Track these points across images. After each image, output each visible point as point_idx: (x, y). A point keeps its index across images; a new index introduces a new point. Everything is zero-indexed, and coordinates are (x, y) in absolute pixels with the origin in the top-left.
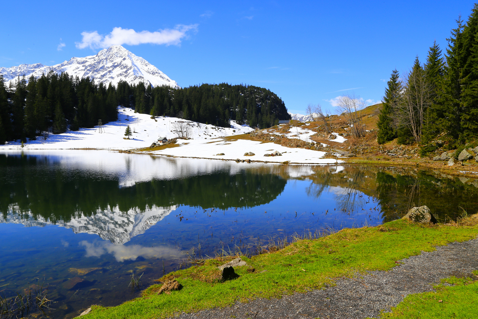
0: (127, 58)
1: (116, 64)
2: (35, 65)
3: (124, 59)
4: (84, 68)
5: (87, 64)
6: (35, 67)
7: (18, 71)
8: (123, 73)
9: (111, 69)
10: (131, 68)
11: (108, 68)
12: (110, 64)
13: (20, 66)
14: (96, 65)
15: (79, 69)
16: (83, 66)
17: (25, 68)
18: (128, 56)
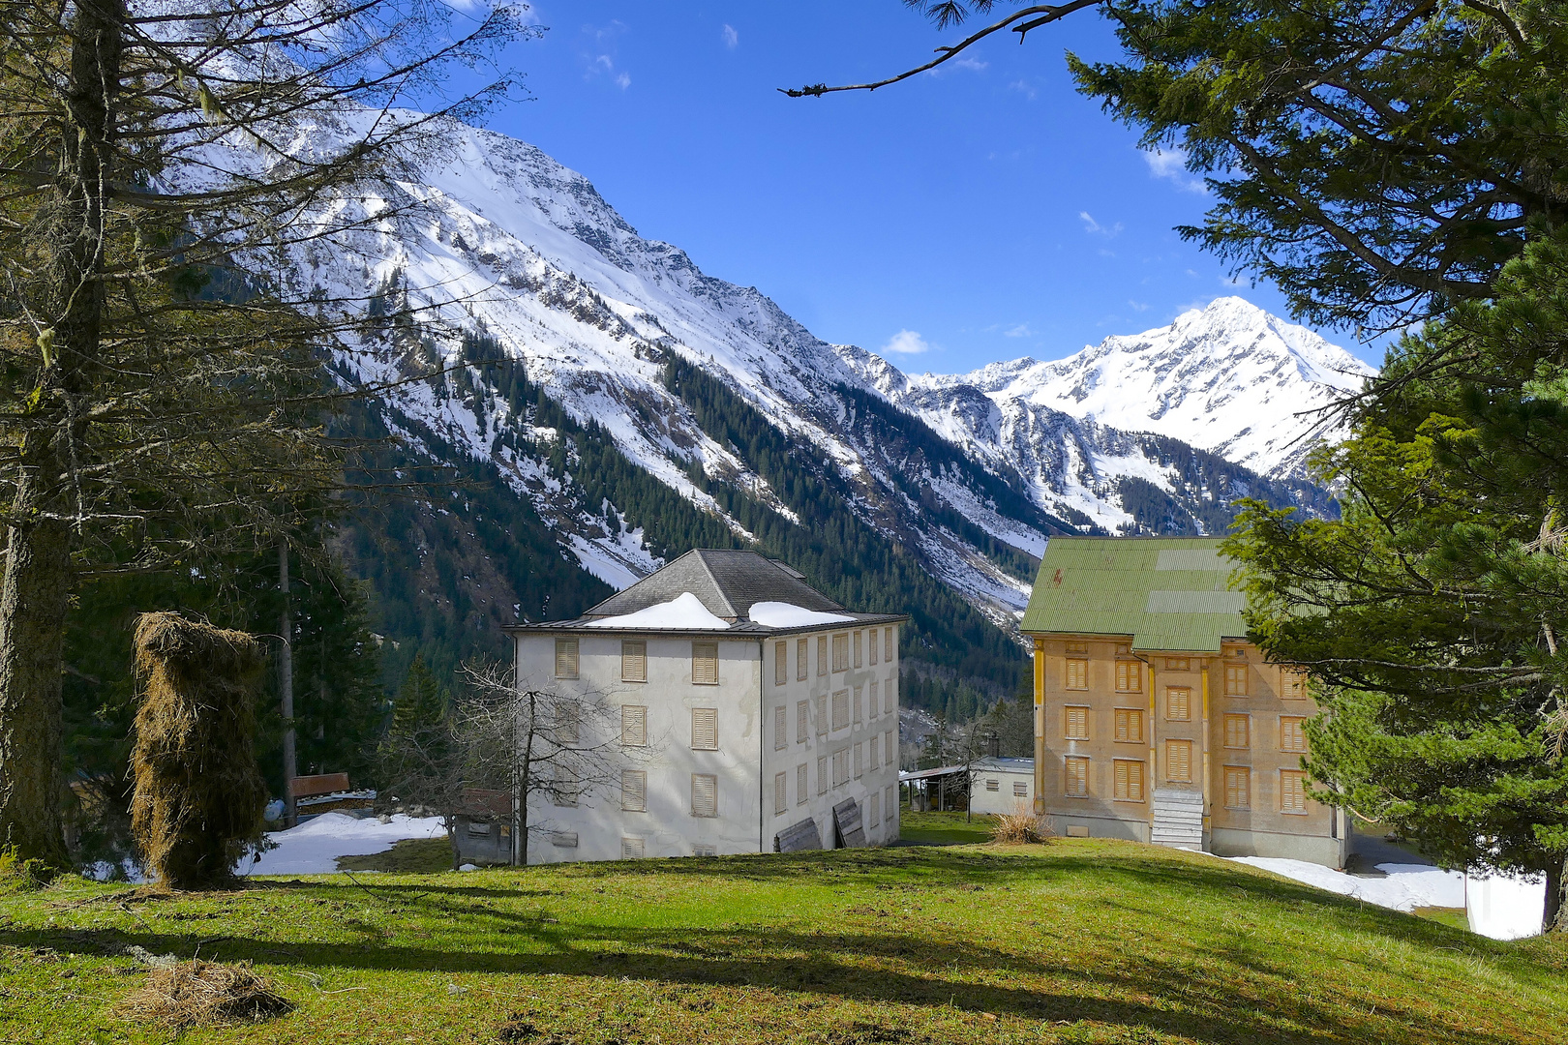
0: (1268, 332)
1: (1239, 351)
2: (1019, 361)
3: (1261, 336)
4: (1146, 363)
5: (1151, 352)
6: (1019, 368)
7: (987, 380)
8: (1268, 375)
9: (1226, 364)
10: (1287, 360)
11: (1220, 361)
12: (1221, 352)
13: (988, 367)
14: (1179, 355)
15: (1134, 368)
16: (1143, 358)
17: (999, 372)
18: (1271, 326)
